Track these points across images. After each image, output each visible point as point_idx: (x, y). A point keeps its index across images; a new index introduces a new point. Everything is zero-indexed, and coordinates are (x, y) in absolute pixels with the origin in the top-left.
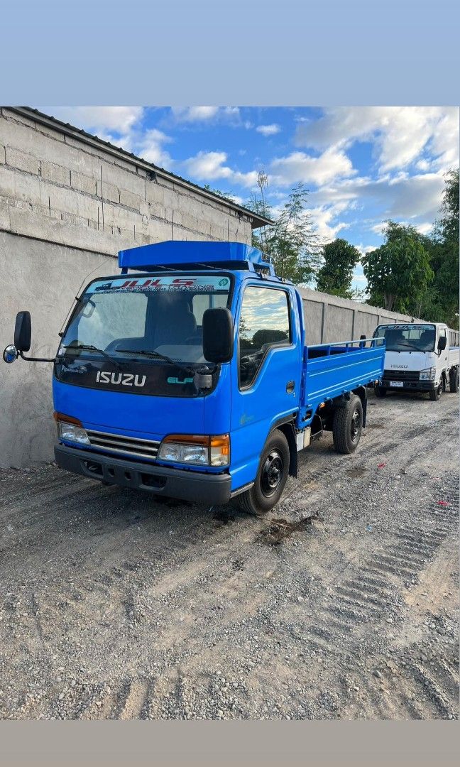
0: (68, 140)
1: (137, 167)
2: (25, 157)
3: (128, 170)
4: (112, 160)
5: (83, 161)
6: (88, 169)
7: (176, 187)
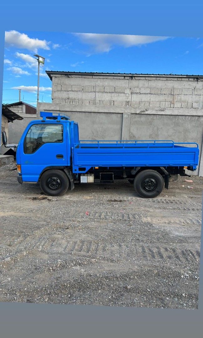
0: (94, 77)
1: (125, 76)
2: (78, 86)
3: (120, 79)
4: (112, 77)
5: (99, 82)
6: (101, 84)
7: (147, 78)
